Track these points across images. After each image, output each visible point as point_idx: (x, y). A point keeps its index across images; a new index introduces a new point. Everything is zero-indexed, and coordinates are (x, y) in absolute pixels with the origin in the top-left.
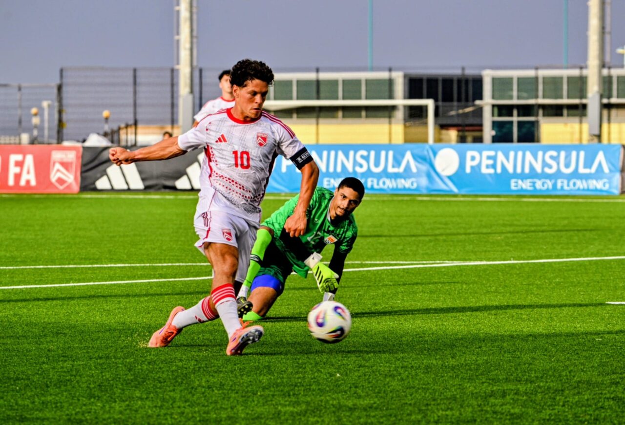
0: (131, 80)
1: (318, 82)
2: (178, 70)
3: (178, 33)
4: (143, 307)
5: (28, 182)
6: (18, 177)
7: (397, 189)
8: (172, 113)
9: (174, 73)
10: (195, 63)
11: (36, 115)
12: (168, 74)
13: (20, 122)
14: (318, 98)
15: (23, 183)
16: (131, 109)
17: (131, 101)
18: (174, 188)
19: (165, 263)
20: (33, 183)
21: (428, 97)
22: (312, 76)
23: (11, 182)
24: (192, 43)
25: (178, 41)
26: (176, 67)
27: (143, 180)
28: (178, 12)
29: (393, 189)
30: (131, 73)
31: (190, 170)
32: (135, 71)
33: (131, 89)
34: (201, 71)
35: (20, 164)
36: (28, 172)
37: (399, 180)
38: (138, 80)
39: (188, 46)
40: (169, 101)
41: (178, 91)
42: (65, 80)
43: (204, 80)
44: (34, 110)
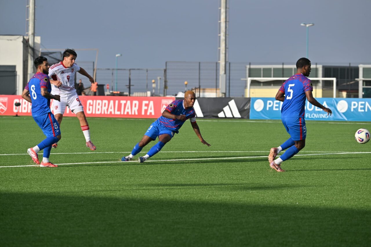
0: (198, 67)
1: (283, 69)
2: (219, 63)
3: (220, 47)
4: (205, 171)
5: (151, 113)
6: (146, 111)
7: (319, 118)
8: (216, 83)
9: (217, 64)
10: (227, 60)
11: (154, 83)
12: (215, 64)
13: (147, 86)
14: (283, 77)
15: (148, 114)
16: (198, 81)
17: (198, 77)
18: (217, 117)
19: (214, 151)
20: (153, 114)
21: (333, 77)
22: (280, 66)
23: (143, 113)
24: (226, 51)
25: (220, 50)
26: (219, 62)
27: (203, 113)
28: (220, 36)
29: (317, 118)
30: (198, 64)
31: (225, 109)
32: (200, 63)
33: (198, 71)
34: (230, 63)
35: (147, 105)
36: (151, 109)
37: (320, 115)
38: (201, 68)
39: (224, 52)
40: (215, 77)
41: (219, 73)
42: (167, 67)
43: (231, 68)
44: (153, 81)
